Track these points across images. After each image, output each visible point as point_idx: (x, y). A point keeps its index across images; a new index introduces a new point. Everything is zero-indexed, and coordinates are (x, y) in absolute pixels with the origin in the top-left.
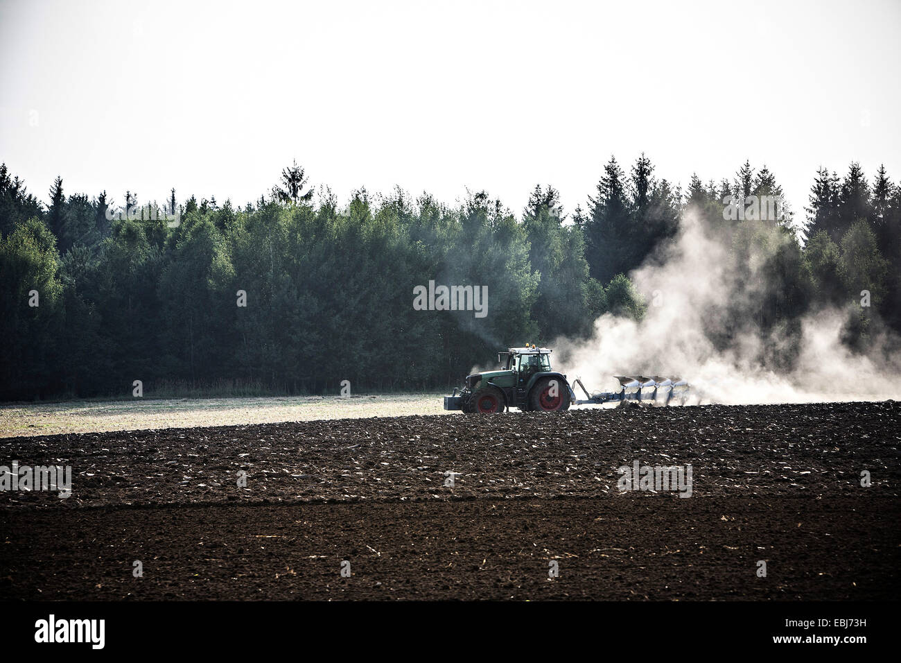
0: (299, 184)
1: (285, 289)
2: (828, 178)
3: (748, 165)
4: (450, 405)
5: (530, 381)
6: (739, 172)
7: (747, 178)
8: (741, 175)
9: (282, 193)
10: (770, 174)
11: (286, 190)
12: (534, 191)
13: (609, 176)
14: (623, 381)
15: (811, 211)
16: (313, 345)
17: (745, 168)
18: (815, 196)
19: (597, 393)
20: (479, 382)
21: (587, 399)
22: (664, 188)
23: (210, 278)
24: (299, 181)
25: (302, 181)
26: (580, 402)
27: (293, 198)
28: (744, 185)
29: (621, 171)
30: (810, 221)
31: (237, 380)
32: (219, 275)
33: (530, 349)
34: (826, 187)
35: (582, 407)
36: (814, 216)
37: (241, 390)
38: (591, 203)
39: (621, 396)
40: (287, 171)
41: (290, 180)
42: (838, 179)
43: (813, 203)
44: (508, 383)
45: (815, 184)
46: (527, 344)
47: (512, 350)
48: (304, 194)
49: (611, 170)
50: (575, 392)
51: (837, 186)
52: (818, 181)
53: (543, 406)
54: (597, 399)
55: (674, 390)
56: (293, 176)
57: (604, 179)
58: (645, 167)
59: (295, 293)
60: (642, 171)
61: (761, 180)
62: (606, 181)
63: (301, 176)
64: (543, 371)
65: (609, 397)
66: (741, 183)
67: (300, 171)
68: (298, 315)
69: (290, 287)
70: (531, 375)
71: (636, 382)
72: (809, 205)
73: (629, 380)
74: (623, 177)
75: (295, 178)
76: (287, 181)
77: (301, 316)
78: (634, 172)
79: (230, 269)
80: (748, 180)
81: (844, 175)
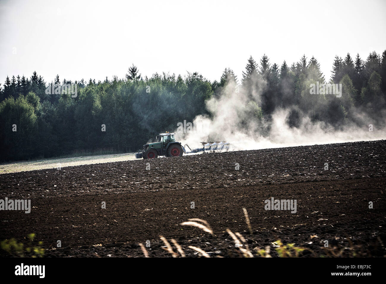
0: (135, 73)
1: (120, 113)
2: (339, 59)
3: (304, 57)
4: (138, 156)
5: (167, 146)
6: (301, 59)
7: (304, 61)
8: (302, 60)
9: (129, 77)
10: (315, 59)
11: (131, 76)
12: (224, 70)
13: (250, 64)
14: (204, 143)
15: (334, 72)
16: (132, 134)
17: (303, 57)
18: (334, 66)
19: (194, 149)
20: (148, 147)
21: (191, 151)
22: (275, 67)
23: (93, 111)
24: (135, 72)
25: (136, 72)
26: (188, 152)
27: (133, 78)
28: (303, 64)
29: (254, 61)
30: (333, 76)
31: (104, 148)
32: (96, 109)
33: (167, 134)
34: (338, 63)
35: (189, 154)
36: (334, 74)
37: (106, 152)
38: (243, 74)
39: (203, 149)
40: (130, 68)
41: (132, 72)
42: (342, 60)
43: (334, 69)
44: (159, 147)
45: (335, 62)
46: (166, 132)
47: (160, 134)
48: (137, 77)
49: (251, 61)
50: (185, 149)
51: (342, 62)
52: (335, 61)
53: (173, 154)
54: (195, 151)
55: (218, 146)
56: (133, 70)
57: (248, 65)
58: (266, 59)
59: (123, 114)
60: (265, 61)
61: (312, 62)
62: (249, 65)
63: (136, 70)
64: (172, 141)
65: (198, 150)
66: (302, 63)
67: (135, 68)
68: (125, 122)
69: (122, 112)
70: (168, 143)
71: (208, 144)
72: (332, 70)
73: (206, 143)
74: (255, 63)
75: (133, 71)
76: (130, 72)
77: (126, 123)
78: (261, 61)
79: (100, 106)
80: (305, 62)
81: (344, 58)
